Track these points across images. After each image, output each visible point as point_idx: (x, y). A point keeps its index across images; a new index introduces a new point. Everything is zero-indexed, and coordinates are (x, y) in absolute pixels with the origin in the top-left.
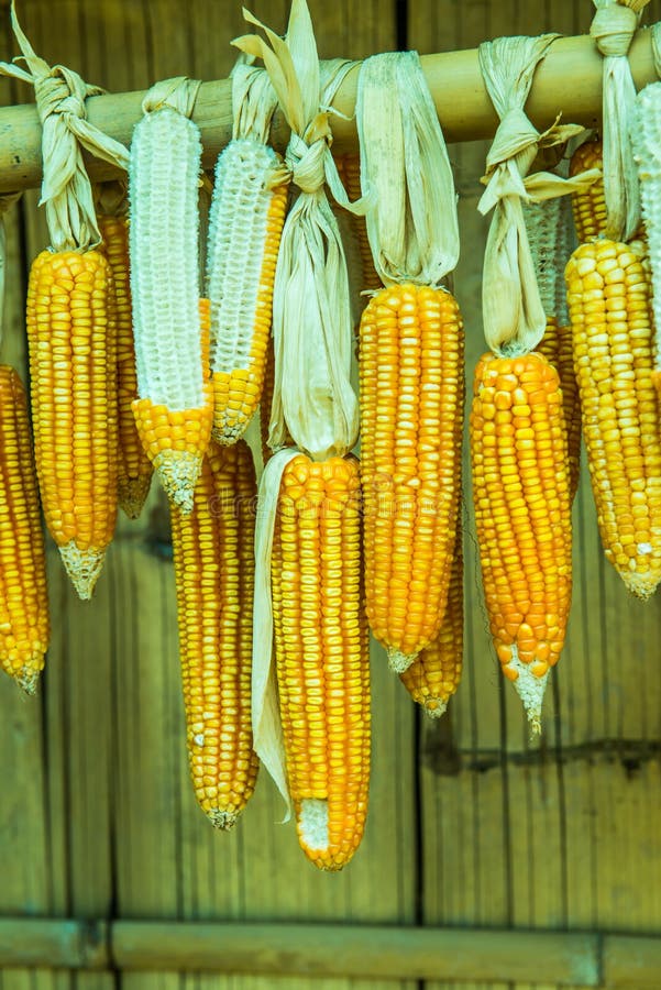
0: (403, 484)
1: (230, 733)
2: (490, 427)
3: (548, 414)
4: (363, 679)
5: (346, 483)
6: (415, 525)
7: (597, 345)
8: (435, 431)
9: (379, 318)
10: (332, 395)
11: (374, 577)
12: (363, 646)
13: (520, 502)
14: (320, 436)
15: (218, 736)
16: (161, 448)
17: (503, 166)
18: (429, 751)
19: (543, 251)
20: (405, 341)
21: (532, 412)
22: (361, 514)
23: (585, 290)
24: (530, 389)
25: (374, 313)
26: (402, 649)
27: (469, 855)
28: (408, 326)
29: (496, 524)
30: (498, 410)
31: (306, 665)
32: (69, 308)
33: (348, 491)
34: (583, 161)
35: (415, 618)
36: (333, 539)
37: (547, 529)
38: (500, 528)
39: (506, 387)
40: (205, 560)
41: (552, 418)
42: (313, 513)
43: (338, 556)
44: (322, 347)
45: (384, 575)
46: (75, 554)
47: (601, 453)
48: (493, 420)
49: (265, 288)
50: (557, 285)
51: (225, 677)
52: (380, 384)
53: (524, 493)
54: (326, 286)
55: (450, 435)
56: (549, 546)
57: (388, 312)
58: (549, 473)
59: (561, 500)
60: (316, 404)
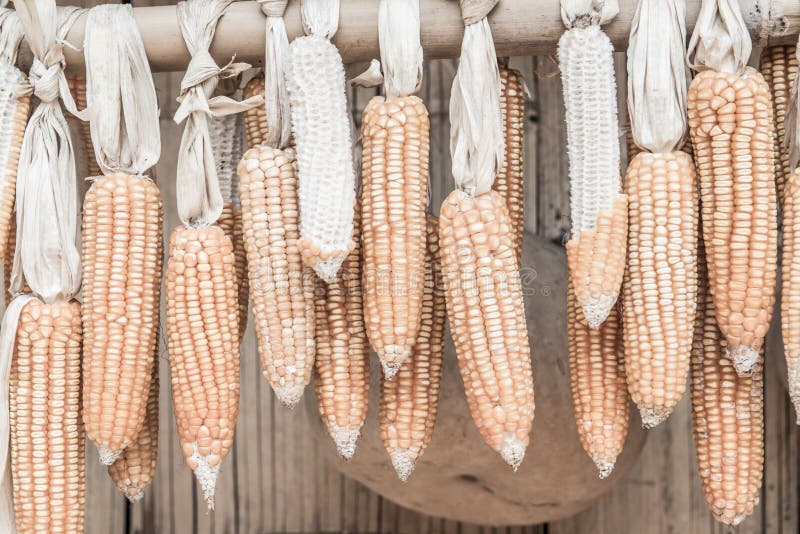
0: (114, 321)
2: (180, 279)
3: (224, 270)
4: (80, 472)
5: (70, 321)
6: (122, 352)
7: (260, 221)
8: (140, 282)
9: (98, 197)
10: (61, 254)
11: (90, 391)
12: (80, 446)
13: (202, 335)
14: (51, 284)
17: (193, 90)
19: (223, 154)
20: (117, 215)
21: (212, 269)
22: (81, 345)
23: (251, 182)
24: (210, 252)
25: (95, 194)
26: (110, 446)
28: (120, 204)
29: (184, 352)
30: (186, 267)
31: (34, 461)
33: (71, 326)
34: (252, 90)
35: (121, 422)
36: (58, 363)
37: (222, 355)
38: (187, 354)
39: (193, 250)
41: (226, 274)
42: (43, 343)
43: (63, 376)
44: (54, 218)
45: (97, 390)
47: (261, 300)
48: (183, 275)
49: (11, 172)
50: (233, 180)
52: (98, 246)
53: (204, 329)
54: (58, 172)
55: (151, 285)
56: (222, 368)
57: (105, 193)
58: (224, 314)
59: (232, 335)
60: (48, 260)
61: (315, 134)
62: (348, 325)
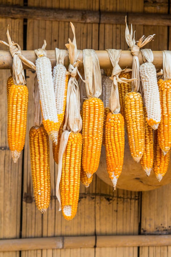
0: (95, 139)
1: (47, 192)
5: (81, 138)
6: (97, 147)
7: (133, 113)
8: (101, 128)
9: (90, 104)
13: (118, 143)
14: (76, 128)
15: (44, 193)
16: (52, 130)
18: (25, 198)
20: (96, 110)
23: (131, 102)
24: (121, 121)
27: (33, 221)
28: (97, 107)
29: (112, 148)
30: (114, 125)
31: (71, 177)
32: (22, 98)
33: (81, 140)
35: (95, 166)
36: (78, 150)
37: (122, 149)
39: (116, 120)
40: (41, 154)
42: (75, 145)
43: (79, 154)
45: (90, 158)
46: (16, 153)
47: (133, 134)
48: (113, 127)
49: (65, 96)
51: (46, 180)
53: (119, 141)
60: (75, 121)
61: (152, 90)
62: (150, 141)
